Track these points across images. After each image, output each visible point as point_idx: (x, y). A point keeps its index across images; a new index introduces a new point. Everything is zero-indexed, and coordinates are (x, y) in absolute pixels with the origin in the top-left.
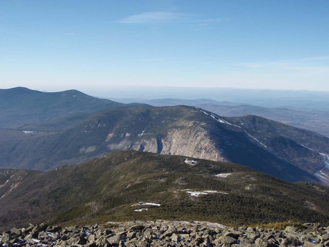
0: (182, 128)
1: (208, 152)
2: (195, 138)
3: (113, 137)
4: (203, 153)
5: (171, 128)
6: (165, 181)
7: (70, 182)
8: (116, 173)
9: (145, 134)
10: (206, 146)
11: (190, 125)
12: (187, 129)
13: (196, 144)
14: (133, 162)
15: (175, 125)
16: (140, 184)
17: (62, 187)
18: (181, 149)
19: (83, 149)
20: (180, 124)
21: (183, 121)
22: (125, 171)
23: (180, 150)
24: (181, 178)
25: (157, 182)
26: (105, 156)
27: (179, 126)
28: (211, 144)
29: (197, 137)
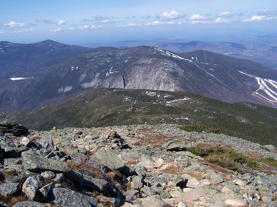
0: (143, 65)
1: (166, 83)
2: (154, 73)
3: (86, 77)
4: (162, 84)
5: (134, 66)
6: (131, 111)
7: (55, 117)
8: (91, 107)
9: (112, 73)
10: (164, 79)
11: (149, 63)
12: (147, 66)
13: (156, 78)
14: (105, 98)
15: (137, 63)
16: (112, 114)
17: (49, 121)
18: (143, 82)
19: (62, 89)
20: (141, 62)
21: (144, 59)
22: (99, 105)
23: (143, 84)
24: (143, 107)
25: (124, 112)
26: (81, 94)
27: (140, 63)
28: (168, 77)
29: (156, 72)
